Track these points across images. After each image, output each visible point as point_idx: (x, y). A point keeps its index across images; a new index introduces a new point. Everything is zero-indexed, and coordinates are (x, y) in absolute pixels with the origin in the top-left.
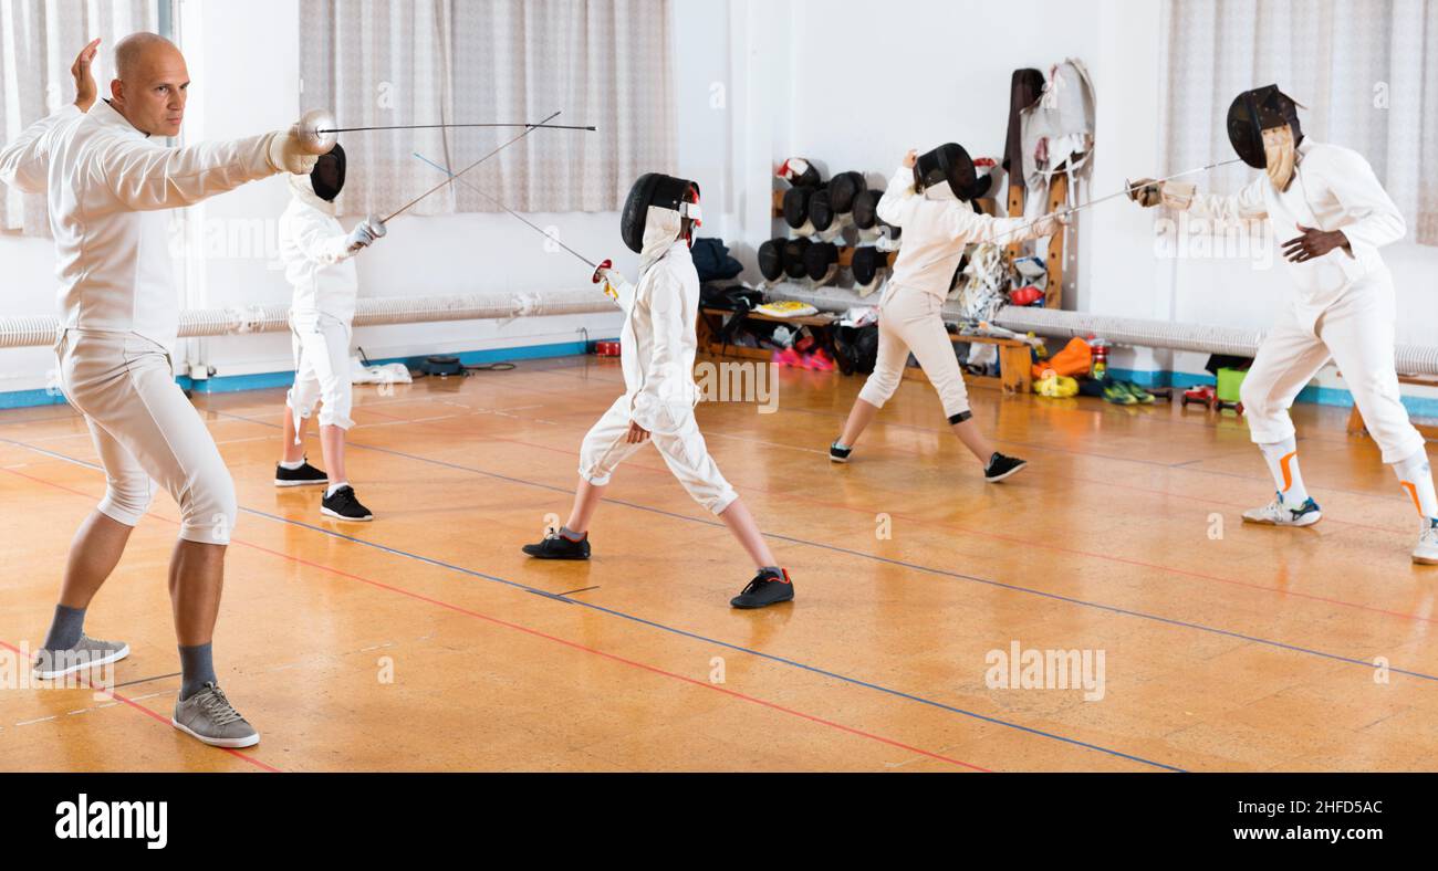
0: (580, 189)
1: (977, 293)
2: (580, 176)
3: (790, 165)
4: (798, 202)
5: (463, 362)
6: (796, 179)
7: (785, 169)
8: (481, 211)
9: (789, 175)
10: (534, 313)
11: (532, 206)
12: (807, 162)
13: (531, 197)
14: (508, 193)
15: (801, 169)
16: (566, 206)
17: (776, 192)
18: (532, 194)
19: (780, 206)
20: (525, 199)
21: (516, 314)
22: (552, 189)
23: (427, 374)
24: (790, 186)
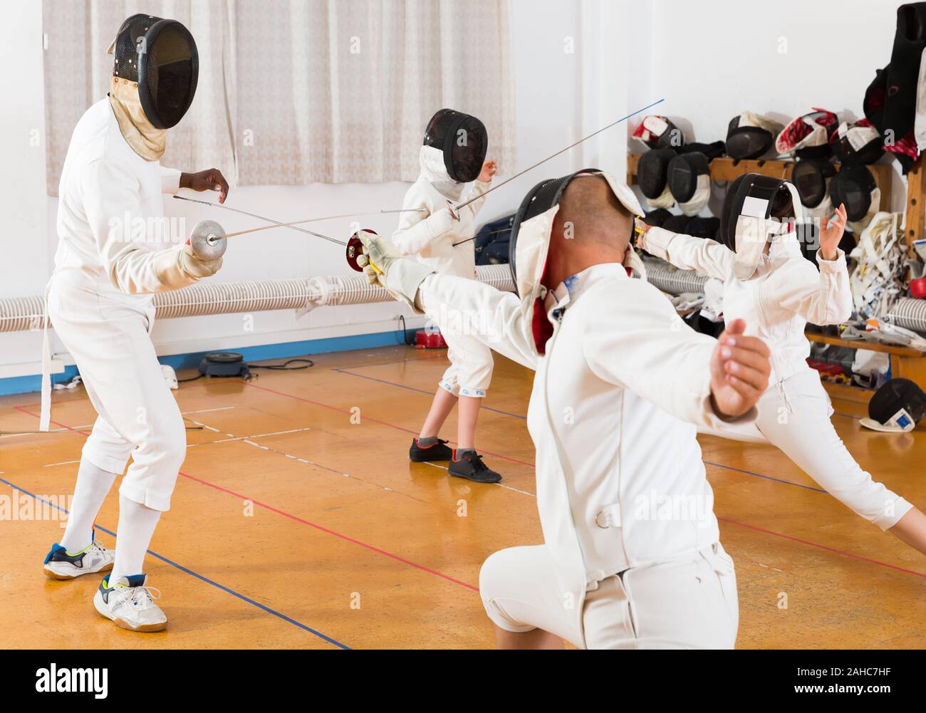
0: (397, 155)
1: (867, 282)
2: (397, 140)
3: (646, 125)
4: (655, 168)
5: (247, 360)
6: (653, 140)
7: (641, 130)
8: (275, 183)
9: (646, 136)
10: (334, 301)
11: (336, 176)
12: (667, 121)
13: (336, 167)
14: (306, 163)
15: (659, 129)
16: (379, 176)
17: (631, 156)
18: (336, 162)
19: (636, 173)
20: (328, 169)
21: (314, 302)
22: (362, 156)
23: (203, 375)
24: (648, 148)
